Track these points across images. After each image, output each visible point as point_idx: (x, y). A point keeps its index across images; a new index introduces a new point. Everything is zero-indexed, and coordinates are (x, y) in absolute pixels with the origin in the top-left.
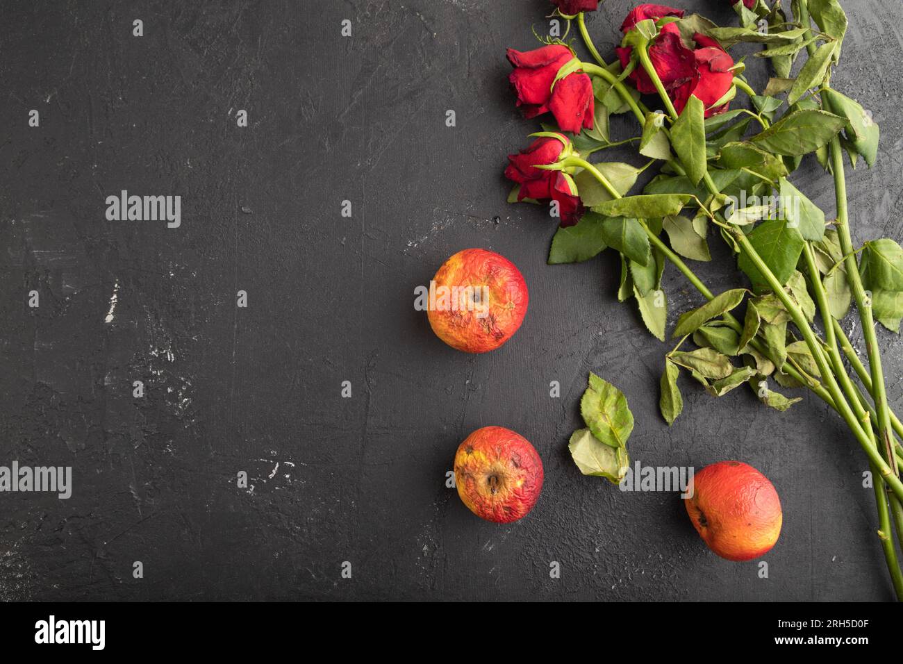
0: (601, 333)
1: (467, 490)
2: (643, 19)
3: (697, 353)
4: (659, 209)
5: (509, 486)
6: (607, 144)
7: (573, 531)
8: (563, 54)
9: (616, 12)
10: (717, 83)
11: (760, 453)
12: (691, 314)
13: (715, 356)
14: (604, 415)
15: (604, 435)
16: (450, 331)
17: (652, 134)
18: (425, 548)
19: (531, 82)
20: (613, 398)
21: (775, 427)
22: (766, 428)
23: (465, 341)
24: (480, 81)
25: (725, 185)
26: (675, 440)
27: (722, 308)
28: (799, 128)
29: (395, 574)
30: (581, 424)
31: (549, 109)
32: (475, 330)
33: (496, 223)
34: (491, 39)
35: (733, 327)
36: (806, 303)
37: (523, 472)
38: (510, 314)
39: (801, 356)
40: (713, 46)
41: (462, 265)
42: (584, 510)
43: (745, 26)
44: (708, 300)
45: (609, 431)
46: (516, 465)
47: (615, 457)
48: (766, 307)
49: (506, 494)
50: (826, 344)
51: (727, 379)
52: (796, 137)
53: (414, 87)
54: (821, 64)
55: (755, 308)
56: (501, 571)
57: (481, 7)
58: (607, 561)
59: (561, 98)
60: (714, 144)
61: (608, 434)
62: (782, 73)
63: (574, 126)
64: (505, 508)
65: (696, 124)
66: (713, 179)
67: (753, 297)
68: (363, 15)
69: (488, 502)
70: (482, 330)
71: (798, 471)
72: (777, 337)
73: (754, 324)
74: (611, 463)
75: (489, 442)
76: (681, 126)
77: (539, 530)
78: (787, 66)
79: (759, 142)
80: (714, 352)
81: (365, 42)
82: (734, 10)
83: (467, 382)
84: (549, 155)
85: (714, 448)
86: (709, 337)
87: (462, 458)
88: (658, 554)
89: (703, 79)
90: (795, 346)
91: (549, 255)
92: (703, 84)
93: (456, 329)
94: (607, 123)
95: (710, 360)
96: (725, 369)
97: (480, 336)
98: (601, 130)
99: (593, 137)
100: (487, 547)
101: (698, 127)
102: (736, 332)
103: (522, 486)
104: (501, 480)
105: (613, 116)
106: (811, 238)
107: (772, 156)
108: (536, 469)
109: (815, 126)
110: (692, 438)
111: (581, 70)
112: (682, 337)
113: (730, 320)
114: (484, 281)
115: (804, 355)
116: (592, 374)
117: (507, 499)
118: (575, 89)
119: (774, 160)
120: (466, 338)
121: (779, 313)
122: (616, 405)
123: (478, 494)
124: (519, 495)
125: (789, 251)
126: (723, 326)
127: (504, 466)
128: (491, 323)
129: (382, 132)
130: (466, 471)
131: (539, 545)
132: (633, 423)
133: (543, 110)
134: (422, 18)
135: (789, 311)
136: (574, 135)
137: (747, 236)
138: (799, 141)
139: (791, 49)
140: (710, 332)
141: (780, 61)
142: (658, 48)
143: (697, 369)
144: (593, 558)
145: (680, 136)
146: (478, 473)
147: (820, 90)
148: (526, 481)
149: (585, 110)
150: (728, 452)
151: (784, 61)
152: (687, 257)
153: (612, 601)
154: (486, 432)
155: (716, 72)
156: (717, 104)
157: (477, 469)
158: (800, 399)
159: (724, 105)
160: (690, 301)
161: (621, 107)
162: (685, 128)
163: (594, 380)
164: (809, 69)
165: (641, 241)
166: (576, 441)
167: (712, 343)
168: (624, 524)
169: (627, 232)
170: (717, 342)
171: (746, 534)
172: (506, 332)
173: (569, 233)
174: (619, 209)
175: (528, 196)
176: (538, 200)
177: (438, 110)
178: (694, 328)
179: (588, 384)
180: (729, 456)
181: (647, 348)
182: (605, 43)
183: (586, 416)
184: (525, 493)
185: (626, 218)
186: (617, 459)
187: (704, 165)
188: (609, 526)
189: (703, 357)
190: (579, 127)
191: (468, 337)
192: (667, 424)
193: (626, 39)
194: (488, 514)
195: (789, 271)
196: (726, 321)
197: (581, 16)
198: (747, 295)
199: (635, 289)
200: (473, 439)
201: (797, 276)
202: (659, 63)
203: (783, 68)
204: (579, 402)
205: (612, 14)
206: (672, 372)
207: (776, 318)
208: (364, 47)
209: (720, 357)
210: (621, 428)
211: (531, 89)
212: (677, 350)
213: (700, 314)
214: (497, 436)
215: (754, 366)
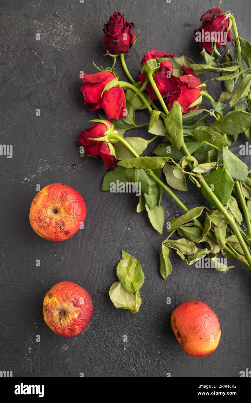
0: (129, 229)
1: (48, 319)
2: (151, 58)
3: (179, 241)
4: (152, 164)
5: (70, 317)
6: (135, 126)
7: (112, 338)
8: (109, 77)
9: (142, 54)
10: (192, 94)
11: (213, 295)
12: (176, 220)
13: (188, 243)
14: (129, 274)
15: (128, 286)
16: (39, 230)
17: (154, 122)
18: (30, 349)
19: (91, 91)
20: (134, 265)
21: (222, 281)
22: (217, 281)
23: (48, 235)
24: (66, 90)
25: (194, 150)
26: (168, 287)
27: (192, 216)
28: (233, 120)
29: (13, 364)
30: (116, 279)
31: (101, 106)
32: (53, 230)
33: (74, 168)
34: (73, 66)
35: (198, 226)
36: (237, 215)
37: (79, 309)
38: (73, 221)
39: (234, 243)
40: (190, 74)
41: (47, 193)
42: (118, 326)
43: (207, 63)
44: (186, 212)
45: (131, 283)
46: (75, 305)
47: (134, 298)
48: (215, 217)
49: (69, 321)
50: (247, 237)
51: (195, 255)
52: (232, 125)
53: (30, 92)
54: (246, 86)
55: (209, 217)
56: (72, 361)
57: (68, 48)
58: (130, 355)
59: (107, 101)
60: (191, 127)
61: (130, 285)
62: (229, 89)
63: (115, 116)
64: (69, 329)
65: (177, 117)
66: (188, 147)
67: (209, 211)
68: (3, 50)
69: (59, 326)
70: (57, 230)
71: (234, 304)
72: (221, 234)
73: (208, 226)
74: (131, 301)
75: (60, 292)
76: (170, 118)
77: (93, 338)
78: (232, 85)
79: (214, 127)
80: (188, 240)
81: (3, 65)
82: (201, 55)
83: (56, 255)
84: (99, 132)
85: (189, 292)
86: (185, 232)
87: (47, 301)
88: (158, 351)
89: (184, 92)
90: (232, 237)
91: (101, 186)
92: (183, 94)
93: (42, 229)
94: (133, 114)
95: (186, 245)
96: (194, 250)
97: (56, 233)
98: (131, 118)
99: (127, 122)
100: (65, 348)
101: (178, 119)
102: (200, 229)
103: (78, 317)
104: (66, 313)
105: (137, 111)
106: (240, 179)
107: (221, 135)
108: (87, 307)
109: (241, 119)
110: (178, 287)
111: (118, 86)
112: (171, 232)
113: (197, 223)
114: (59, 203)
115: (236, 243)
116: (123, 252)
117: (69, 324)
118: (116, 96)
119: (222, 137)
120: (48, 234)
121: (222, 220)
122: (136, 269)
123: (54, 321)
124: (76, 322)
125: (226, 187)
126: (193, 226)
127: (68, 306)
128: (62, 226)
129: (12, 116)
130: (48, 308)
131: (93, 346)
132: (144, 279)
133: (98, 107)
134: (36, 54)
135: (226, 220)
136: (116, 121)
137: (205, 178)
138: (234, 127)
139: (231, 77)
140: (186, 230)
141: (228, 83)
142: (159, 75)
143: (179, 250)
144: (123, 353)
145: (170, 123)
146: (53, 310)
147: (247, 99)
148: (80, 314)
149: (121, 107)
150: (196, 294)
151: (230, 83)
152: (175, 188)
153: (132, 376)
154: (60, 286)
155: (191, 89)
156: (191, 106)
157: (53, 307)
158: (233, 267)
159: (196, 106)
160: (177, 212)
161: (142, 106)
162: (172, 119)
163: (124, 254)
164: (240, 88)
165: (145, 182)
166: (113, 289)
167: (187, 235)
168: (140, 334)
169: (137, 176)
170: (189, 235)
171: (199, 344)
172: (71, 230)
173: (112, 174)
174: (132, 164)
175: (90, 154)
176: (96, 156)
177: (43, 105)
178: (177, 228)
179: (121, 257)
180: (197, 297)
181: (154, 237)
182: (135, 70)
183: (119, 275)
184: (79, 321)
185: (137, 169)
186: (135, 300)
187: (182, 139)
188: (131, 335)
189: (182, 243)
190: (118, 117)
191: (49, 233)
192: (163, 279)
193: (143, 69)
194: (60, 332)
195: (227, 198)
196: (195, 224)
197: (122, 55)
198: (205, 210)
199: (146, 206)
200: (53, 290)
201: (233, 200)
202: (159, 83)
203: (229, 87)
204: (116, 267)
205: (140, 55)
206: (165, 251)
207: (220, 223)
208: (3, 68)
209: (191, 243)
210: (137, 282)
211: (91, 95)
212: (169, 239)
213: (181, 220)
214: (65, 288)
215: (209, 249)
